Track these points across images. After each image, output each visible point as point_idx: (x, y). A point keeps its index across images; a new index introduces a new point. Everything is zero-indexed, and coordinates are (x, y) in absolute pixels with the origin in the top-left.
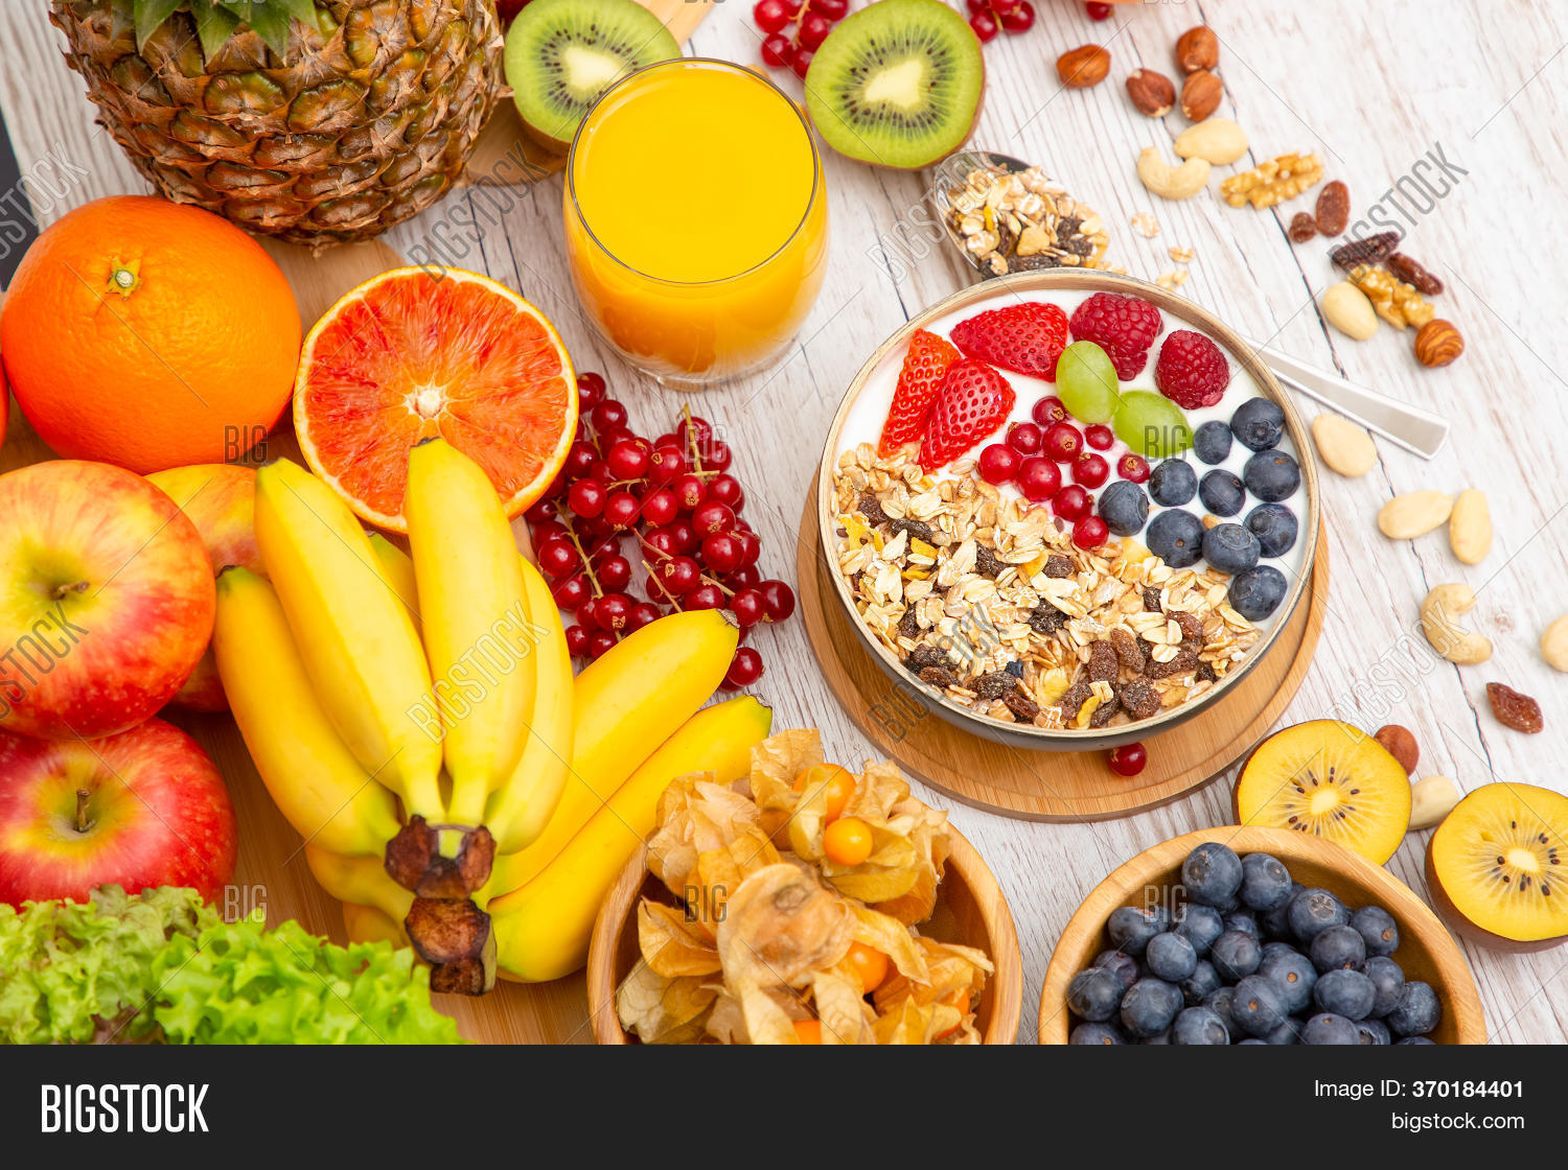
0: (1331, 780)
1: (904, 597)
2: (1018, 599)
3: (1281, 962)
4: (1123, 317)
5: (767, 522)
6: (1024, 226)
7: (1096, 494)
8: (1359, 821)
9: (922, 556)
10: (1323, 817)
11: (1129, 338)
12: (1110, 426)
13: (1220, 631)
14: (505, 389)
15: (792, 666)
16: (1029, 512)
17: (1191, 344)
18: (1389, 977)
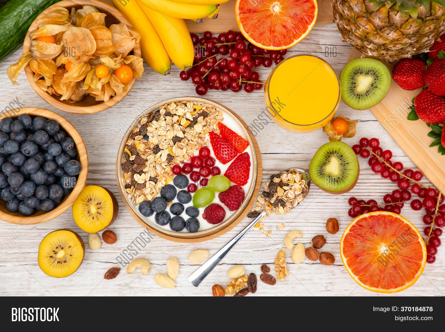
0: (98, 213)
1: (176, 115)
2: (164, 144)
3: (43, 176)
4: (233, 199)
5: (228, 97)
6: (285, 191)
7: (188, 176)
8: (86, 217)
9: (184, 122)
10: (89, 207)
11: (227, 198)
12: (206, 186)
13: (138, 194)
14: (273, 29)
15: (186, 91)
16: (188, 155)
17: (218, 214)
18: (32, 202)
